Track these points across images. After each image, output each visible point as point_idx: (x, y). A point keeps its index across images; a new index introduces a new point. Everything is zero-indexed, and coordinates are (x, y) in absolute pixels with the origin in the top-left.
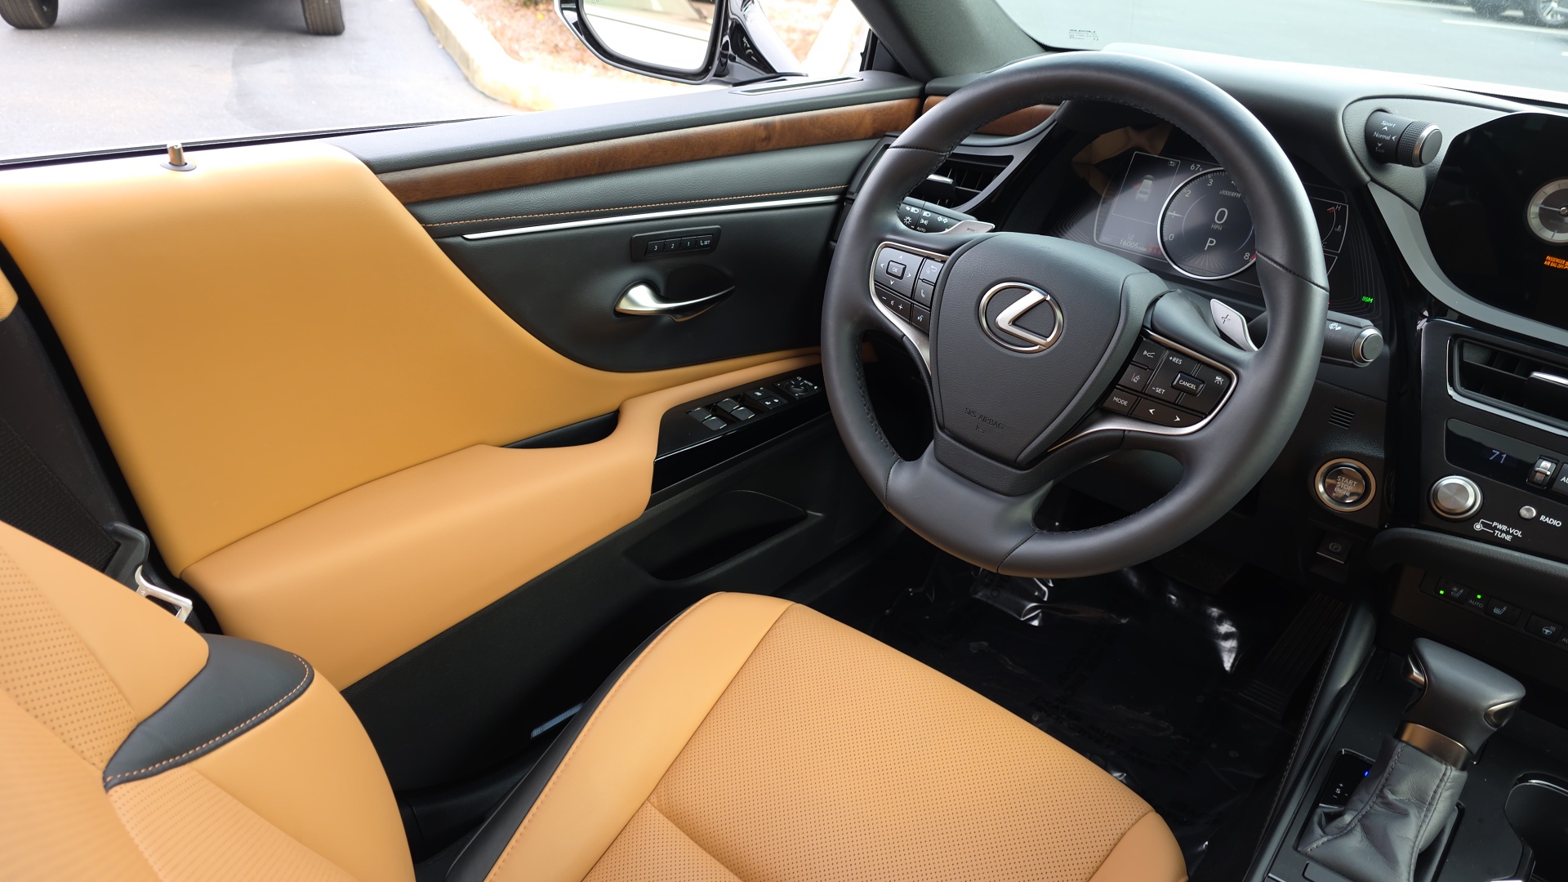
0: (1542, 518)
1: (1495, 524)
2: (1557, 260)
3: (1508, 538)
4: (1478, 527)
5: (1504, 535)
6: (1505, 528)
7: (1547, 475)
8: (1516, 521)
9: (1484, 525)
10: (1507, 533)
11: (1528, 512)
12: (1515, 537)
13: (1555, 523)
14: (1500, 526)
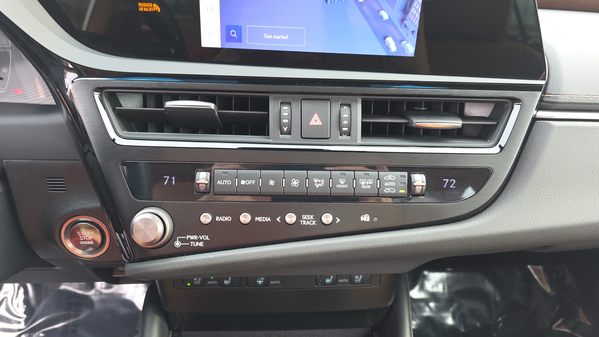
0: (217, 219)
1: (188, 237)
2: (147, 5)
3: (201, 244)
4: (178, 244)
5: (197, 243)
6: (195, 237)
7: (206, 184)
8: (201, 229)
9: (181, 240)
10: (199, 240)
11: (206, 218)
12: (205, 242)
13: (227, 219)
14: (192, 238)
